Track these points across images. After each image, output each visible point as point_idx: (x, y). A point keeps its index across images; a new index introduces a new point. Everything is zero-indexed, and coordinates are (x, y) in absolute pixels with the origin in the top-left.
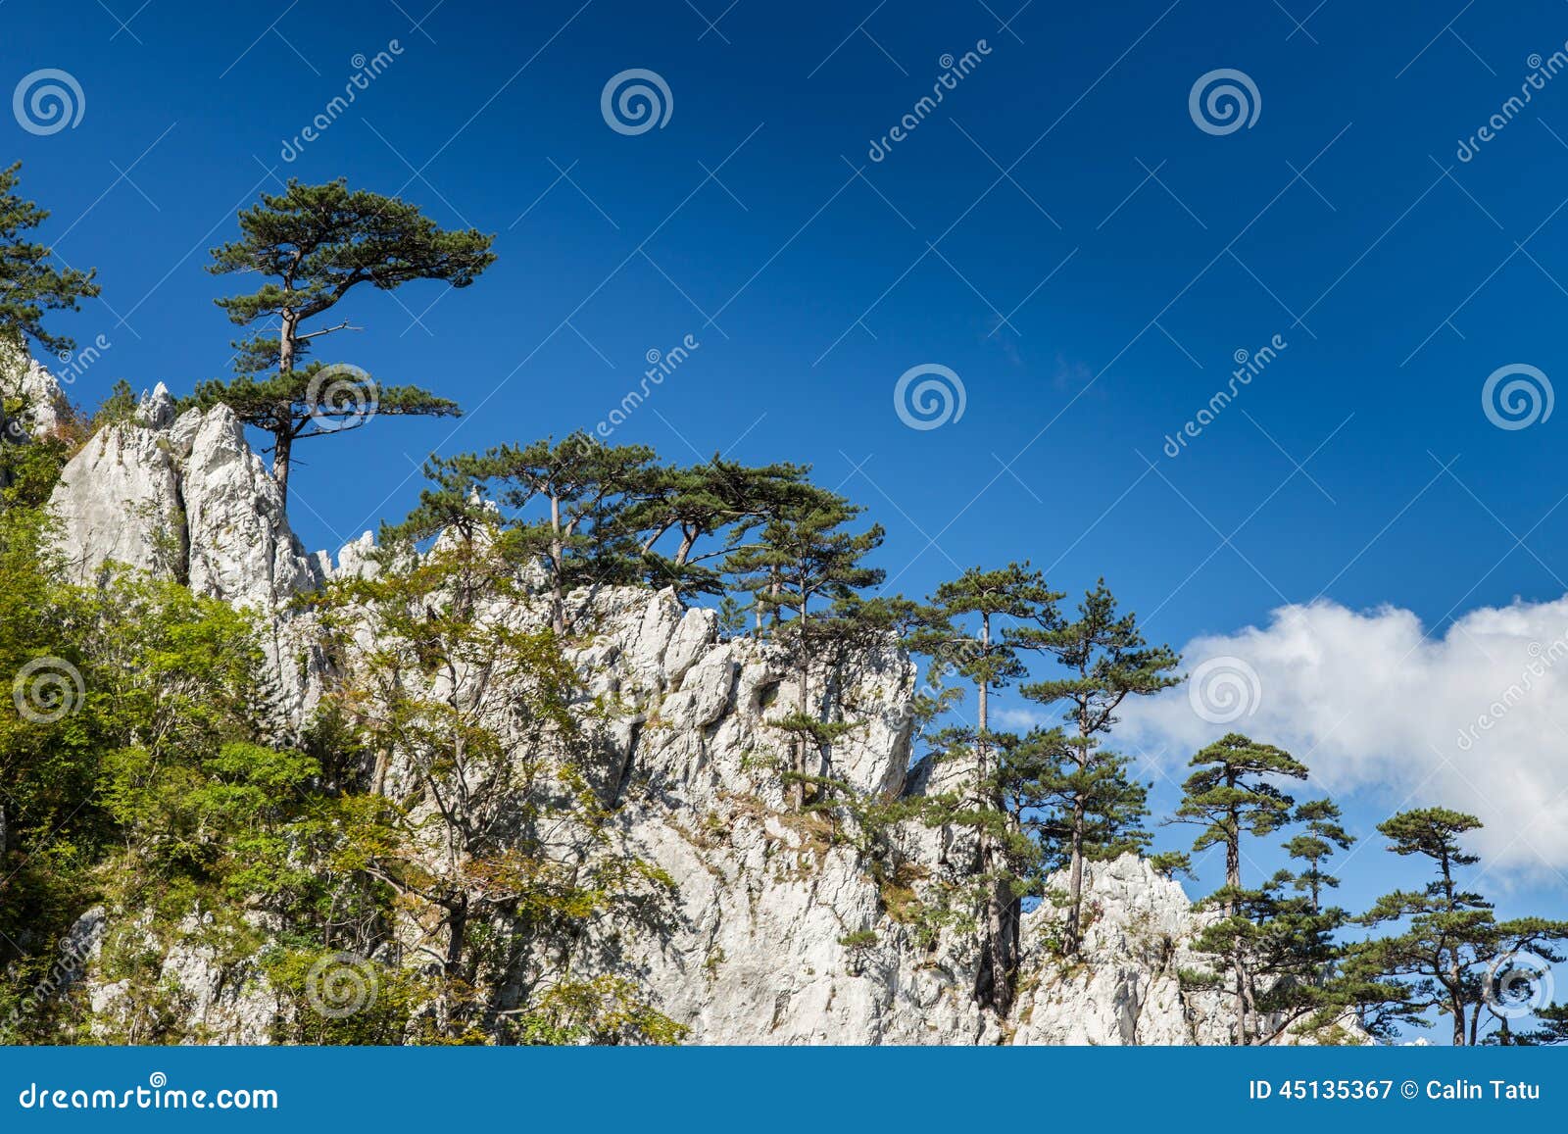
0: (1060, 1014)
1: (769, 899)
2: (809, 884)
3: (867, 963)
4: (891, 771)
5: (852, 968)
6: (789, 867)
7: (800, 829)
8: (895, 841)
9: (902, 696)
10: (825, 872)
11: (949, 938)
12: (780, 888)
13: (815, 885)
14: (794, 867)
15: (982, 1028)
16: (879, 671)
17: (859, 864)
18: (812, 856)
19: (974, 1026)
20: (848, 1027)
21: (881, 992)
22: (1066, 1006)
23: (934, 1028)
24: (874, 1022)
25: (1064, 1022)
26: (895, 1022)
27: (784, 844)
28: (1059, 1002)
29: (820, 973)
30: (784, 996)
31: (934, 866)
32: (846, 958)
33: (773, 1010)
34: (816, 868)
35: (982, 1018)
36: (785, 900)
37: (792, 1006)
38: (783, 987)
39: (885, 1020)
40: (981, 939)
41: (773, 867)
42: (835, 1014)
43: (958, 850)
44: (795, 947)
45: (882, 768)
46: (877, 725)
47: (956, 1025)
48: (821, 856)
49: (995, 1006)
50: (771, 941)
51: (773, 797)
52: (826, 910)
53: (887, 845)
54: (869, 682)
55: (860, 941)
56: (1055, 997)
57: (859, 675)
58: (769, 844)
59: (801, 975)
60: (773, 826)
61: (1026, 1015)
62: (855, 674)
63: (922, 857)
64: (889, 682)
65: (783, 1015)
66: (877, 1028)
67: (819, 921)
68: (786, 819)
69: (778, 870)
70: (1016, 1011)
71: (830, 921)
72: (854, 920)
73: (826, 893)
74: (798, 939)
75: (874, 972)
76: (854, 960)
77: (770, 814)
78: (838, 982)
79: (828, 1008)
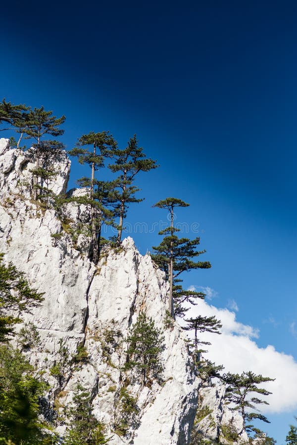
0: (116, 263)
1: (28, 222)
2: (40, 219)
3: (58, 244)
4: (63, 191)
5: (54, 244)
6: (33, 214)
7: (36, 204)
8: (63, 212)
9: (67, 169)
10: (45, 216)
11: (81, 239)
12: (31, 220)
13: (42, 220)
14: (35, 214)
15: (90, 267)
16: (60, 162)
17: (55, 215)
18: (41, 212)
19: (88, 266)
20: (52, 261)
21: (62, 252)
22: (118, 261)
23: (77, 265)
24: (60, 261)
25: (118, 265)
26: (66, 262)
27: (31, 208)
28: (116, 259)
29: (43, 246)
30: (32, 252)
31: (75, 219)
32: (52, 241)
33: (28, 256)
34: (42, 215)
35: (90, 264)
36: (32, 224)
37: (34, 255)
38: (32, 249)
39: (63, 261)
40: (90, 241)
41: (28, 214)
42: (48, 257)
43: (83, 215)
44: (36, 238)
45: (60, 189)
46: (59, 177)
47: (83, 265)
48: (44, 212)
49: (94, 261)
50: (28, 236)
51: (27, 195)
52: (46, 227)
53: (61, 212)
54: (56, 165)
55: (56, 237)
56: (115, 258)
57: (53, 163)
58: (27, 207)
59: (38, 246)
60: (28, 203)
61: (105, 263)
62: (51, 162)
63: (71, 217)
64: (62, 165)
65: (30, 258)
66: (61, 263)
67: (44, 230)
68: (32, 201)
69: (30, 215)
70: (100, 263)
71: (47, 230)
72: (54, 231)
73: (45, 222)
74: (37, 235)
75: (60, 246)
76: (54, 242)
77: (27, 200)
78: (49, 249)
79: (46, 256)
